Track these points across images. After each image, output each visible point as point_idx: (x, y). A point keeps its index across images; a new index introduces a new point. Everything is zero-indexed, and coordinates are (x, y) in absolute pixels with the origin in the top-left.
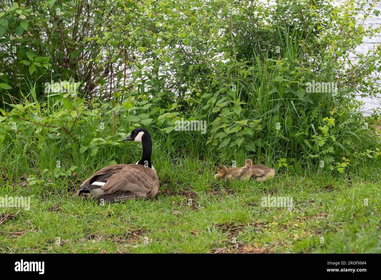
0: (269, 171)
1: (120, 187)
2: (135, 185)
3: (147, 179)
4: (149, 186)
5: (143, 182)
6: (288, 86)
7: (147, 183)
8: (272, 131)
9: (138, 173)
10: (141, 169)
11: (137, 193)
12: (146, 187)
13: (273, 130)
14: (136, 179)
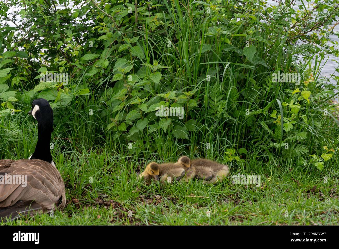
0: (221, 168)
1: (22, 195)
2: (39, 190)
3: (53, 180)
4: (56, 192)
5: (49, 186)
6: (229, 42)
7: (53, 187)
8: (210, 108)
9: (40, 172)
10: (42, 165)
11: (43, 203)
12: (53, 193)
13: (212, 106)
14: (40, 182)
